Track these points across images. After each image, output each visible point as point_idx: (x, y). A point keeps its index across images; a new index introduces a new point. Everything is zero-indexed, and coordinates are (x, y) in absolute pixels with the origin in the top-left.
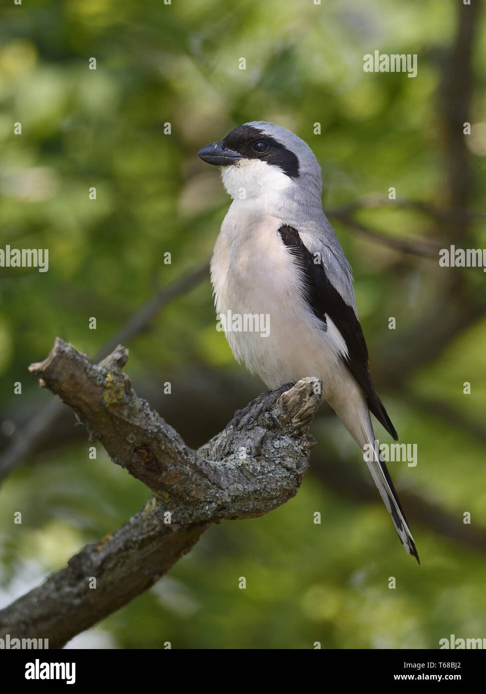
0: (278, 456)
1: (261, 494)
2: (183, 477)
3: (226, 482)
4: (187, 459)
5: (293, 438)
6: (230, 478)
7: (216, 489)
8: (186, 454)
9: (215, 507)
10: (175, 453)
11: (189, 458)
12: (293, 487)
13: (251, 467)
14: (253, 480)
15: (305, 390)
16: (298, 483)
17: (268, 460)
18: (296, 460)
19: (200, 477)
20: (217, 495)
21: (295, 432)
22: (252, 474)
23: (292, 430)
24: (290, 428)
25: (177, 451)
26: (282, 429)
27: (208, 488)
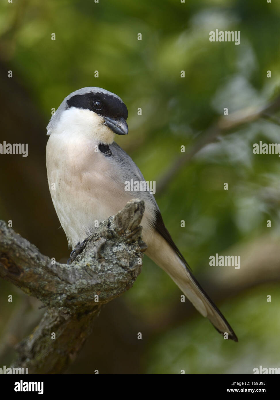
0: (115, 258)
1: (102, 286)
2: (37, 276)
3: (73, 279)
4: (39, 263)
5: (128, 245)
6: (77, 276)
7: (65, 284)
8: (39, 259)
9: (65, 297)
10: (28, 259)
11: (41, 262)
12: (128, 280)
13: (93, 267)
14: (95, 276)
15: (131, 208)
16: (132, 277)
17: (108, 261)
18: (129, 260)
19: (52, 275)
20: (66, 288)
21: (129, 240)
22: (94, 272)
23: (126, 239)
24: (124, 237)
25: (29, 257)
26: (119, 239)
27: (58, 283)
